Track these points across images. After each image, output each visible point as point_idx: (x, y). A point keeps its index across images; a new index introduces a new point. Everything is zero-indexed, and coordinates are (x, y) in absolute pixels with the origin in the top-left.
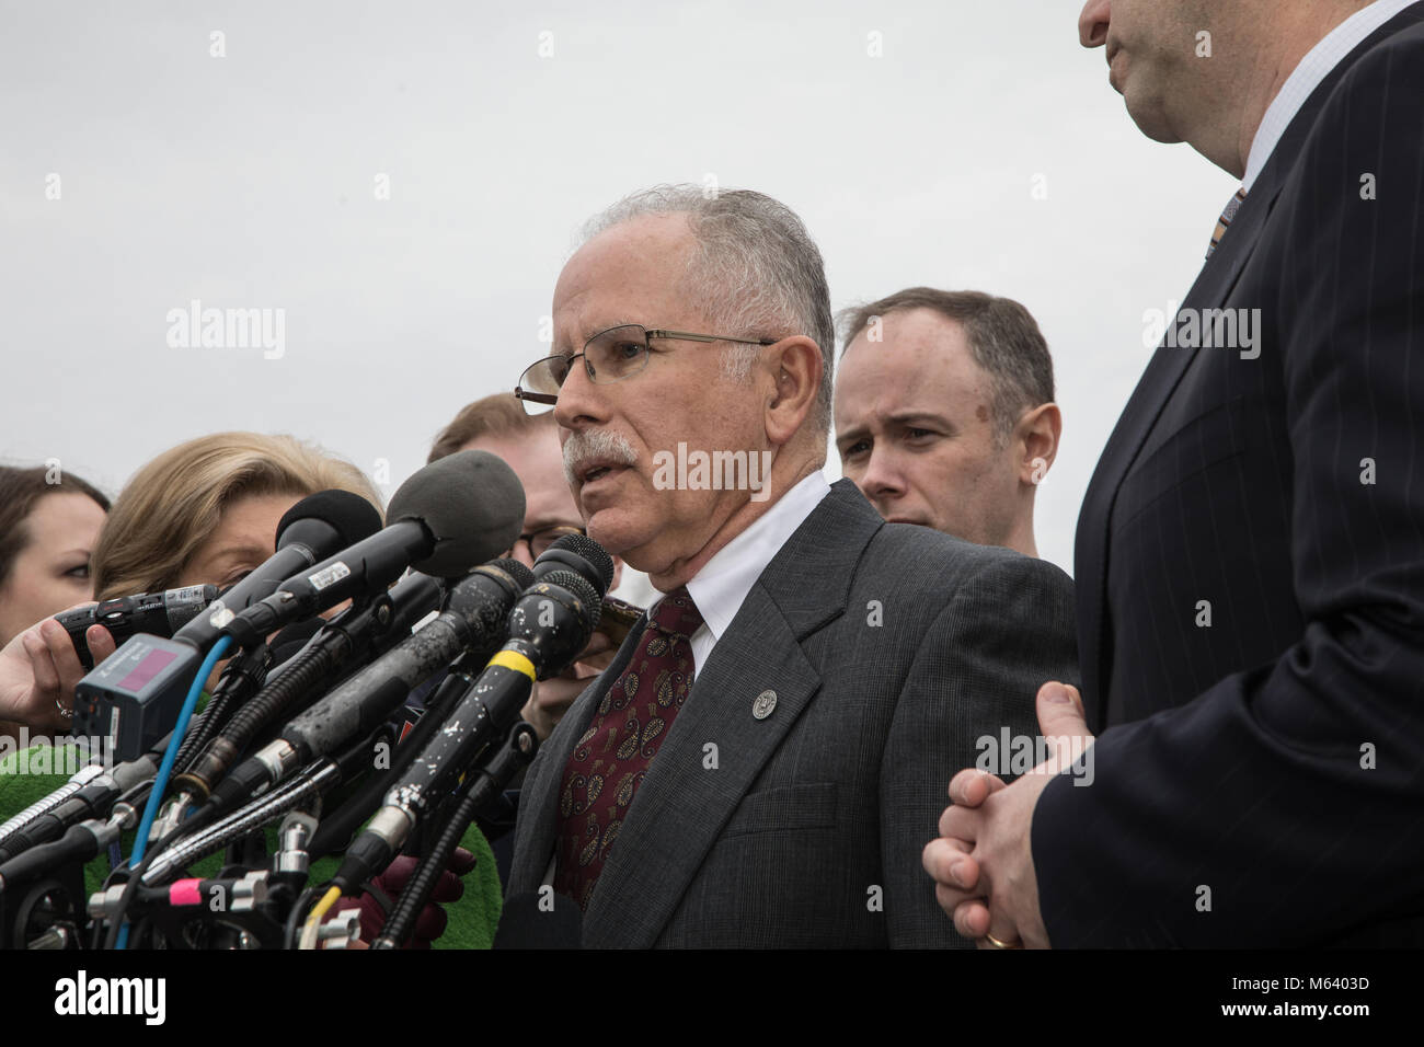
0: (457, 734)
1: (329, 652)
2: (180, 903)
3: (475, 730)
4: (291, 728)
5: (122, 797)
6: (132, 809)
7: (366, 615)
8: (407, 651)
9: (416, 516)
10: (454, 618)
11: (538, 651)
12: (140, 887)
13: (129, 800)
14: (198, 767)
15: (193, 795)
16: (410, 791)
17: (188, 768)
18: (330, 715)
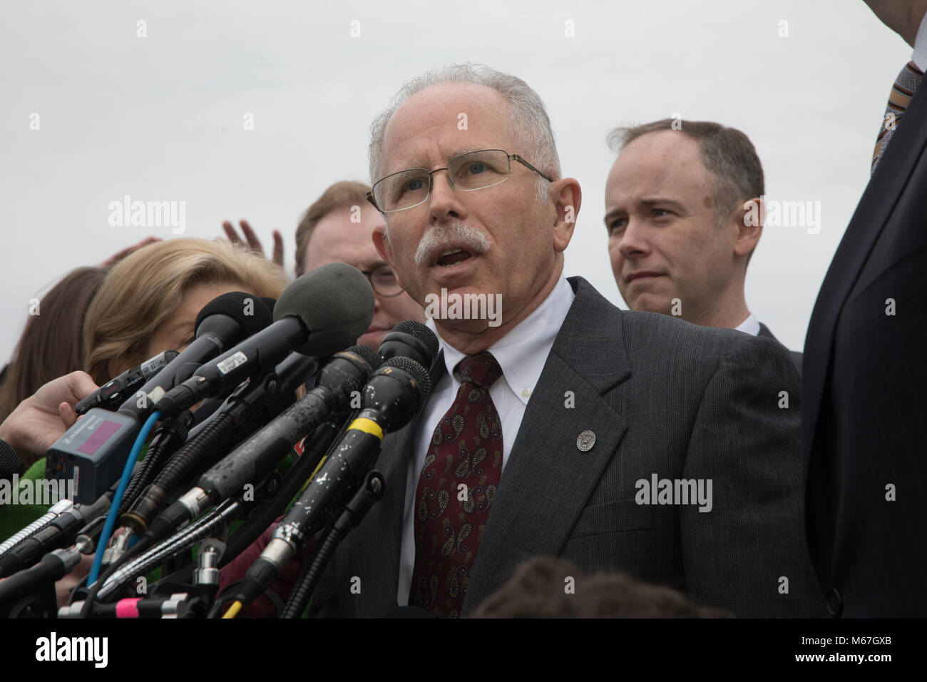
0: (325, 483)
1: (233, 417)
2: (123, 617)
3: (339, 479)
4: (205, 479)
5: (83, 530)
6: (89, 539)
7: (260, 389)
8: (289, 417)
9: (294, 314)
10: (323, 391)
11: (385, 418)
12: (95, 603)
13: (87, 533)
14: (138, 508)
15: (134, 529)
16: (291, 527)
17: (131, 508)
18: (233, 468)
